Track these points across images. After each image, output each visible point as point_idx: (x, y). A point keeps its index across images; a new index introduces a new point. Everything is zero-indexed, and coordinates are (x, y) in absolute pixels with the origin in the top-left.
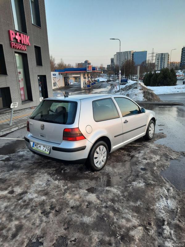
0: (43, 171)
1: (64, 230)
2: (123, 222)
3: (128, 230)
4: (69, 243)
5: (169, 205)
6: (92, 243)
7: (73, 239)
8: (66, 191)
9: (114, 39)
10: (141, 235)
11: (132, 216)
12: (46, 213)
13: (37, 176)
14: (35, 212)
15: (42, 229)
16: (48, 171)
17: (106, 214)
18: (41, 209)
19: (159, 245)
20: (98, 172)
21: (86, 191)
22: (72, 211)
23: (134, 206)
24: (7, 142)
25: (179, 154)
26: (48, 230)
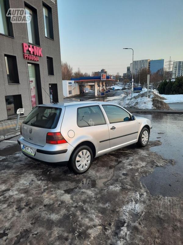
0: (31, 171)
1: (31, 225)
2: (86, 221)
3: (87, 228)
4: (31, 235)
5: (136, 208)
6: (50, 237)
7: (36, 233)
8: (45, 190)
9: (127, 49)
10: (97, 234)
11: (96, 217)
12: (19, 209)
13: (24, 176)
14: (11, 207)
15: (11, 222)
16: (36, 172)
17: (73, 213)
18: (17, 205)
19: (112, 243)
20: (80, 175)
21: (64, 192)
22: (44, 208)
23: (102, 208)
24: (9, 145)
25: (167, 162)
26: (16, 223)
